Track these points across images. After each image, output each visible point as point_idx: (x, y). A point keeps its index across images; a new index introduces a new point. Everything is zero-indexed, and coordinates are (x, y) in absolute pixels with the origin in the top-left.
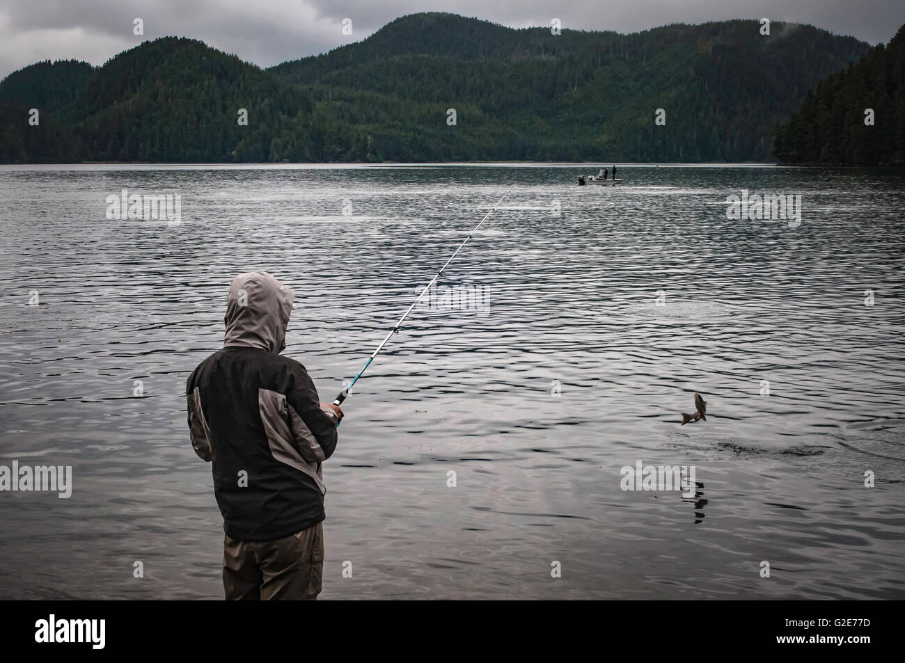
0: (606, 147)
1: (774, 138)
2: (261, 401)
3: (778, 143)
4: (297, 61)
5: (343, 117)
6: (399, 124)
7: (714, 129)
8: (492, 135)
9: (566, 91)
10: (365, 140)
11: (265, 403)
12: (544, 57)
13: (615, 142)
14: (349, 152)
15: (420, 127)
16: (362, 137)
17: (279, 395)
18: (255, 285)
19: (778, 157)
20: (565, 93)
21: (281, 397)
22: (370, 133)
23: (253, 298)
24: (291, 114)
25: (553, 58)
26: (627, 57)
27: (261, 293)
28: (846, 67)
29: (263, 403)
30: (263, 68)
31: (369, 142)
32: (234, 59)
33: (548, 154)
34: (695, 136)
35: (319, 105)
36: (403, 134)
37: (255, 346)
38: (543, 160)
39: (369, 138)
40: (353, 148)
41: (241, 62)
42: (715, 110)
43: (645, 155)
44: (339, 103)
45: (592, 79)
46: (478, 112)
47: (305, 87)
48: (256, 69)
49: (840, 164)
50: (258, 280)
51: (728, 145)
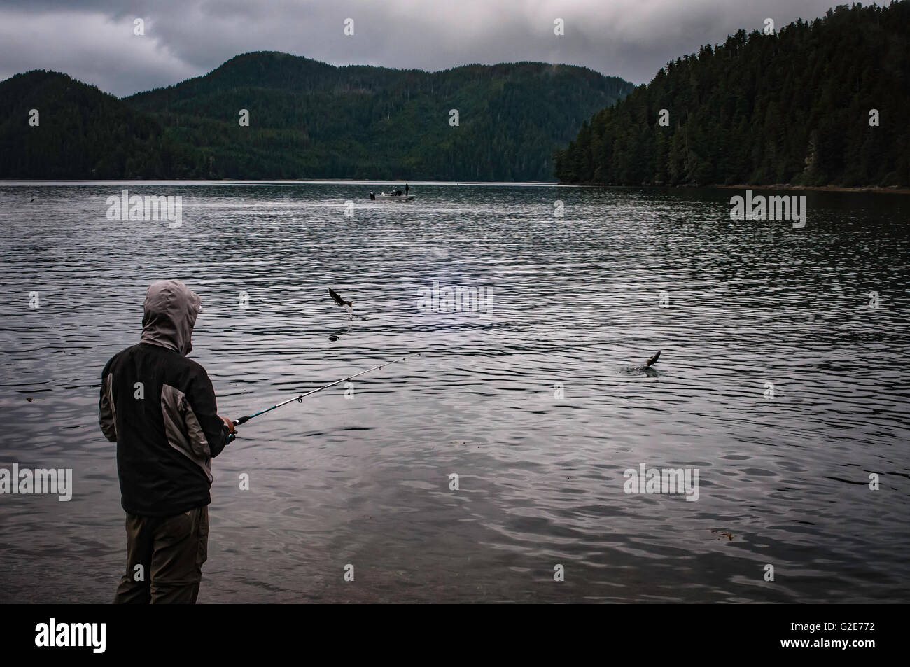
0: (415, 167)
1: (555, 162)
2: (163, 395)
3: (559, 166)
4: (149, 92)
5: (188, 141)
6: (237, 146)
7: (505, 153)
8: (317, 157)
9: (381, 120)
10: (208, 160)
11: (167, 397)
12: (362, 91)
13: (422, 164)
14: (194, 171)
15: (255, 150)
16: (205, 158)
17: (180, 392)
18: (170, 294)
19: (559, 178)
20: (380, 122)
21: (181, 395)
22: (212, 155)
23: (168, 305)
24: (144, 137)
25: (369, 92)
26: (432, 91)
27: (176, 301)
28: (615, 103)
29: (165, 398)
30: (119, 97)
31: (211, 163)
32: (94, 90)
33: (365, 174)
34: (489, 159)
35: (168, 130)
36: (240, 155)
37: (167, 346)
38: (361, 179)
39: (211, 158)
40: (197, 168)
41: (100, 92)
42: (506, 137)
43: (447, 175)
44: (185, 129)
45: (403, 109)
46: (306, 137)
47: (156, 115)
48: (113, 99)
49: (610, 184)
50: (173, 289)
51: (517, 166)
